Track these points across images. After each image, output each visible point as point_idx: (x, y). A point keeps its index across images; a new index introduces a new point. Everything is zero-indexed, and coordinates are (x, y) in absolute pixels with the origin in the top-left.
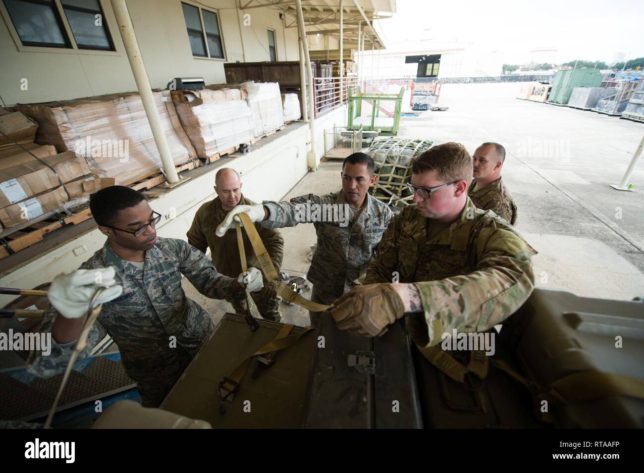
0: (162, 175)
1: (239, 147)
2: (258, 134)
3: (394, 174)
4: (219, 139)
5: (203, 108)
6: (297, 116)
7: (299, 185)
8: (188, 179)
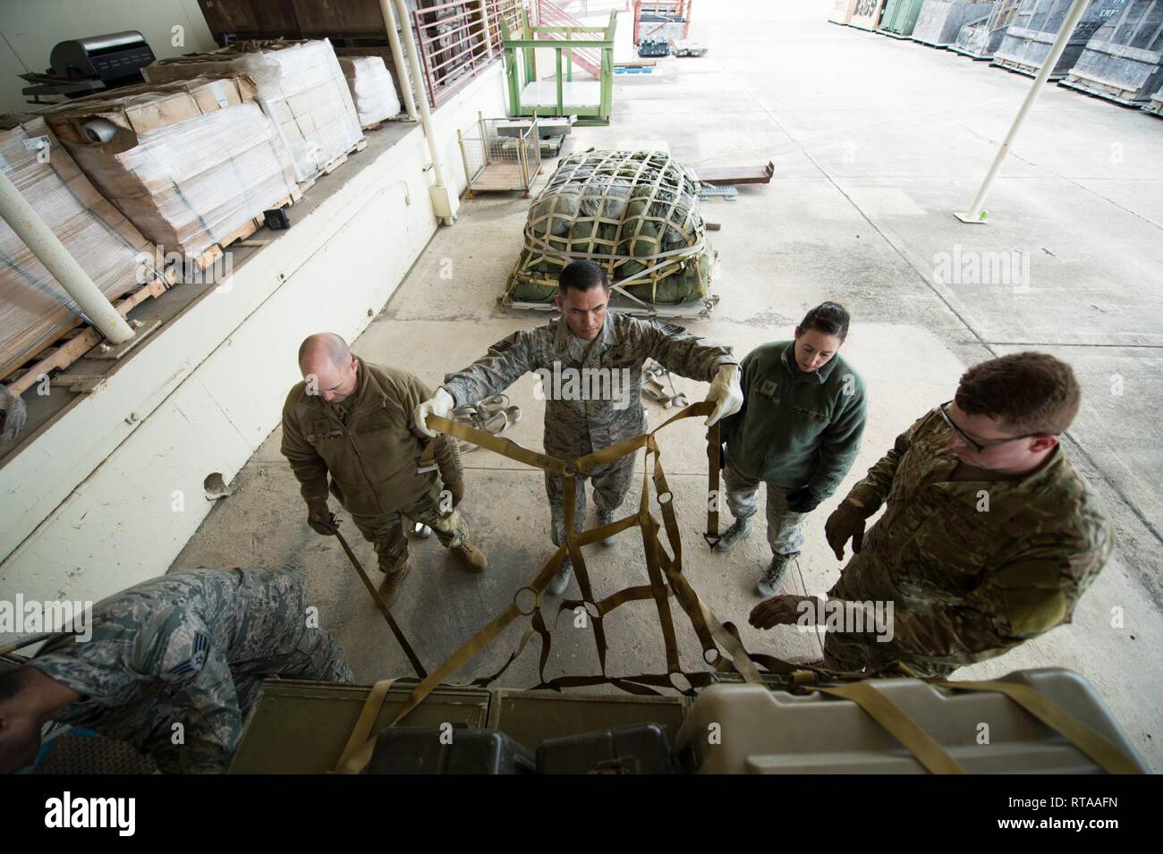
0: (90, 329)
1: (264, 218)
2: (303, 172)
3: (597, 237)
4: (209, 213)
5: (146, 149)
6: (391, 108)
7: (421, 261)
8: (156, 326)
